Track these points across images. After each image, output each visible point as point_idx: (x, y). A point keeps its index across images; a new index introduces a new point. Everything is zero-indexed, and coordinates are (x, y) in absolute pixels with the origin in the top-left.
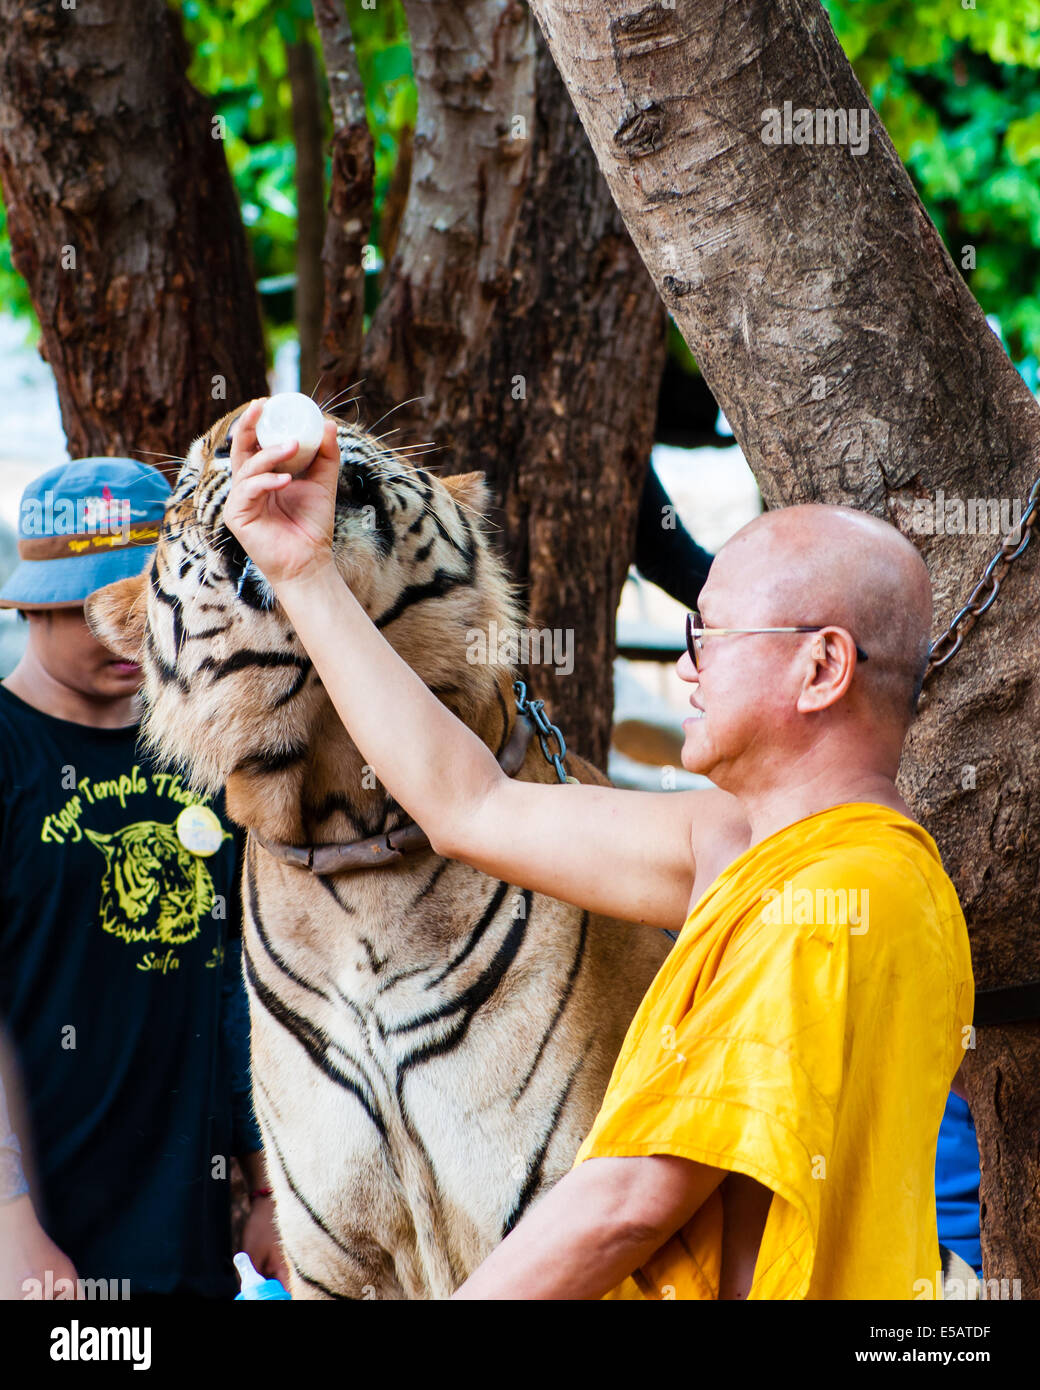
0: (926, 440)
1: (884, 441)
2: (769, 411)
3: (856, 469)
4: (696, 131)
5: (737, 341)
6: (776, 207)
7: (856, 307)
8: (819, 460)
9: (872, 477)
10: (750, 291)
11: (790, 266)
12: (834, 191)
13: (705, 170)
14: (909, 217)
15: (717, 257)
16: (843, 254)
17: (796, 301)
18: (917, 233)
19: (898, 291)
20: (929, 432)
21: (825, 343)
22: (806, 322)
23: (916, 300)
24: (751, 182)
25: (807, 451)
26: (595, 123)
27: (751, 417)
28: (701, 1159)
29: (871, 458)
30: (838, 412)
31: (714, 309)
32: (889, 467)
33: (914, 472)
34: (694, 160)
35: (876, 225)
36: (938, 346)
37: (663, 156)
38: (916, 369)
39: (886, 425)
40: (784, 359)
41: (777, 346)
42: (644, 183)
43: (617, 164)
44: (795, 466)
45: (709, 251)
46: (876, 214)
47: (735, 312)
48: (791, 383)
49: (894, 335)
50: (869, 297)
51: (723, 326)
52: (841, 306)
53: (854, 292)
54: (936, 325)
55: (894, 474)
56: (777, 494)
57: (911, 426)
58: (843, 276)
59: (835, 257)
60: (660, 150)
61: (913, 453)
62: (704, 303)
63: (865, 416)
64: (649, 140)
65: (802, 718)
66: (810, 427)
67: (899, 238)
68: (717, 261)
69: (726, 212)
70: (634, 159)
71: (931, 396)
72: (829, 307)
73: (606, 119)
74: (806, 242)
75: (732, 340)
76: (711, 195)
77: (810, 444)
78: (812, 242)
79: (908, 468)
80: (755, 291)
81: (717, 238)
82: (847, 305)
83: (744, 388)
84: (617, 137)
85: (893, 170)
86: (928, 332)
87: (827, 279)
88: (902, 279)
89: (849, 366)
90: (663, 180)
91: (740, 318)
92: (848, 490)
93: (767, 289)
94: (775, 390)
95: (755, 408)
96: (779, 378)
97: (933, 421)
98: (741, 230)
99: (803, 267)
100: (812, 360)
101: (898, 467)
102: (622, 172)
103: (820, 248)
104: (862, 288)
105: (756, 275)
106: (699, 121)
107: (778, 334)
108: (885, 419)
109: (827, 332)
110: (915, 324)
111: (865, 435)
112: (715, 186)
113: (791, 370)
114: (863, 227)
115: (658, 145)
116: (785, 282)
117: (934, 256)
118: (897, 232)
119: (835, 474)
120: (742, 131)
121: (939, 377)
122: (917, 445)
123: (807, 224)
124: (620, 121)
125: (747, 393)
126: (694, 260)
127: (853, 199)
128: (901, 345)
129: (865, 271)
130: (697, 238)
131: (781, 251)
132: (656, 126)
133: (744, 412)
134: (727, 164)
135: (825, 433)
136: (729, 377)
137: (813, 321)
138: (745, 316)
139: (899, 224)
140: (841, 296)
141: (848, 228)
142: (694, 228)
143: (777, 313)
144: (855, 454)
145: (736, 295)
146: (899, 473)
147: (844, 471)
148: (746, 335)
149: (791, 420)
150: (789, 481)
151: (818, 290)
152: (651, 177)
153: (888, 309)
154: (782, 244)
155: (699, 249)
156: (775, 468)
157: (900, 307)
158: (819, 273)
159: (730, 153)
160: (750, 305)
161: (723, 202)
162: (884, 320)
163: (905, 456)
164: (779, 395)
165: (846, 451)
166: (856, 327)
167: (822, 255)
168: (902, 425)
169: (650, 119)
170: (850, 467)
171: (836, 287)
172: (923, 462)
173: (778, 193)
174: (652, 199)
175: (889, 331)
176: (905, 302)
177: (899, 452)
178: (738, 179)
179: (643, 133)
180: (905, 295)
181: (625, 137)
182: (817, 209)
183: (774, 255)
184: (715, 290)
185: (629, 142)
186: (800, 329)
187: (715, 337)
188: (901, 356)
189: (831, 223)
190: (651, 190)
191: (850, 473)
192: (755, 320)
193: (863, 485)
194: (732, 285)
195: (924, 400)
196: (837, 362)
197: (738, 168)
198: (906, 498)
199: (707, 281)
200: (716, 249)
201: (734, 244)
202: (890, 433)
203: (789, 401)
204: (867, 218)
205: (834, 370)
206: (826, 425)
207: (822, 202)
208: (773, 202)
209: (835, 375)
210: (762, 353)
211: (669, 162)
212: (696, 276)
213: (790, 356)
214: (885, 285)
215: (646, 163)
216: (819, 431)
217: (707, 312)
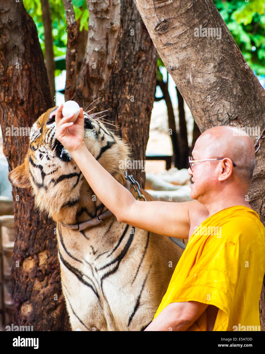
0: (240, 107)
1: (229, 107)
2: (198, 101)
3: (221, 115)
4: (176, 27)
5: (189, 82)
6: (198, 46)
7: (220, 72)
8: (211, 113)
9: (226, 117)
10: (192, 69)
11: (202, 62)
12: (213, 41)
13: (179, 37)
14: (233, 48)
15: (183, 60)
16: (216, 58)
17: (204, 71)
18: (235, 52)
19: (231, 67)
20: (241, 105)
21: (212, 82)
22: (207, 77)
23: (236, 69)
24: (191, 40)
25: (208, 111)
26: (149, 25)
27: (193, 102)
28: (201, 302)
29: (225, 112)
30: (216, 100)
31: (182, 74)
32: (230, 114)
33: (237, 115)
34: (176, 35)
35: (225, 50)
36: (242, 82)
37: (168, 34)
38: (237, 88)
39: (229, 103)
40: (201, 87)
41: (199, 83)
42: (163, 41)
43: (155, 36)
44: (205, 115)
45: (181, 58)
46: (225, 47)
47: (188, 75)
48: (203, 93)
49: (230, 79)
50: (223, 69)
51: (185, 78)
52: (216, 72)
53: (219, 68)
54: (241, 76)
55: (231, 116)
56: (200, 122)
57: (236, 103)
58: (216, 64)
59: (214, 59)
60: (167, 32)
61: (236, 110)
62: (180, 72)
63: (223, 101)
64: (164, 30)
65: (220, 183)
66: (209, 104)
67: (231, 53)
68: (183, 61)
69: (185, 48)
70: (160, 35)
71: (241, 95)
72: (213, 72)
73: (152, 24)
74: (206, 55)
75: (187, 82)
76: (180, 44)
77: (209, 109)
78: (208, 55)
79: (235, 114)
80: (193, 69)
81: (182, 55)
82: (218, 71)
83: (191, 94)
84: (155, 29)
85: (228, 35)
86: (239, 78)
87: (212, 65)
88: (232, 64)
89: (219, 88)
90: (168, 40)
91: (189, 76)
92: (219, 121)
93: (196, 68)
94: (199, 95)
95: (194, 100)
96: (200, 92)
97: (241, 102)
98: (189, 52)
99: (206, 62)
100: (209, 87)
101: (232, 114)
102: (157, 38)
103: (210, 57)
104: (222, 67)
105: (193, 65)
106: (177, 24)
107: (199, 80)
108: (229, 102)
109: (213, 79)
110: (236, 76)
111: (224, 106)
112: (182, 41)
113: (203, 89)
114: (221, 50)
115: (166, 31)
116: (201, 66)
117: (240, 58)
118: (230, 51)
119: (216, 117)
120: (188, 26)
121: (243, 90)
122: (237, 108)
123: (206, 50)
124: (156, 25)
125: (191, 96)
126: (176, 61)
127: (218, 43)
128: (232, 82)
129: (222, 63)
130: (177, 55)
131: (200, 58)
132: (166, 26)
133: (191, 101)
134: (185, 35)
135: (213, 106)
136: (187, 92)
137: (209, 76)
138: (191, 75)
139: (231, 50)
140: (216, 69)
141: (217, 51)
142: (177, 52)
143: (199, 74)
144: (221, 111)
145: (188, 70)
146: (233, 116)
147: (218, 116)
148: (191, 80)
149: (204, 103)
150: (204, 119)
151: (210, 68)
152: (164, 39)
153: (229, 72)
154: (200, 56)
155: (178, 58)
156: (199, 115)
157: (232, 72)
158: (210, 64)
159: (186, 32)
160: (192, 73)
161: (184, 45)
162: (228, 75)
163: (234, 111)
164: (200, 96)
165: (218, 111)
166: (220, 77)
167: (211, 58)
168: (233, 103)
169: (164, 24)
170: (220, 115)
171: (215, 67)
172: (239, 113)
173: (198, 42)
174: (165, 45)
175: (229, 78)
176: (233, 70)
177: (233, 110)
178: (188, 39)
179: (162, 28)
180: (233, 68)
181: (157, 29)
182: (209, 46)
183: (198, 59)
184: (182, 69)
185: (158, 30)
186: (205, 79)
187: (183, 81)
188: (233, 85)
189: (213, 50)
190: (165, 43)
191: (220, 116)
192: (193, 76)
193: (223, 120)
194: (187, 67)
195: (239, 96)
196: (215, 87)
197: (188, 36)
198: (235, 122)
199: (180, 66)
200: (182, 58)
201: (187, 56)
202: (230, 105)
203: (203, 98)
204: (222, 48)
205: (215, 89)
206: (213, 104)
207: (210, 44)
208: (197, 45)
209: (215, 90)
210: (195, 85)
211: (169, 35)
212: (177, 65)
213: (203, 86)
214: (228, 66)
215: (163, 35)
216: (211, 105)
217: (180, 75)
